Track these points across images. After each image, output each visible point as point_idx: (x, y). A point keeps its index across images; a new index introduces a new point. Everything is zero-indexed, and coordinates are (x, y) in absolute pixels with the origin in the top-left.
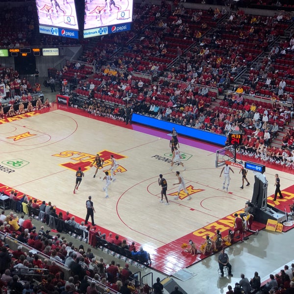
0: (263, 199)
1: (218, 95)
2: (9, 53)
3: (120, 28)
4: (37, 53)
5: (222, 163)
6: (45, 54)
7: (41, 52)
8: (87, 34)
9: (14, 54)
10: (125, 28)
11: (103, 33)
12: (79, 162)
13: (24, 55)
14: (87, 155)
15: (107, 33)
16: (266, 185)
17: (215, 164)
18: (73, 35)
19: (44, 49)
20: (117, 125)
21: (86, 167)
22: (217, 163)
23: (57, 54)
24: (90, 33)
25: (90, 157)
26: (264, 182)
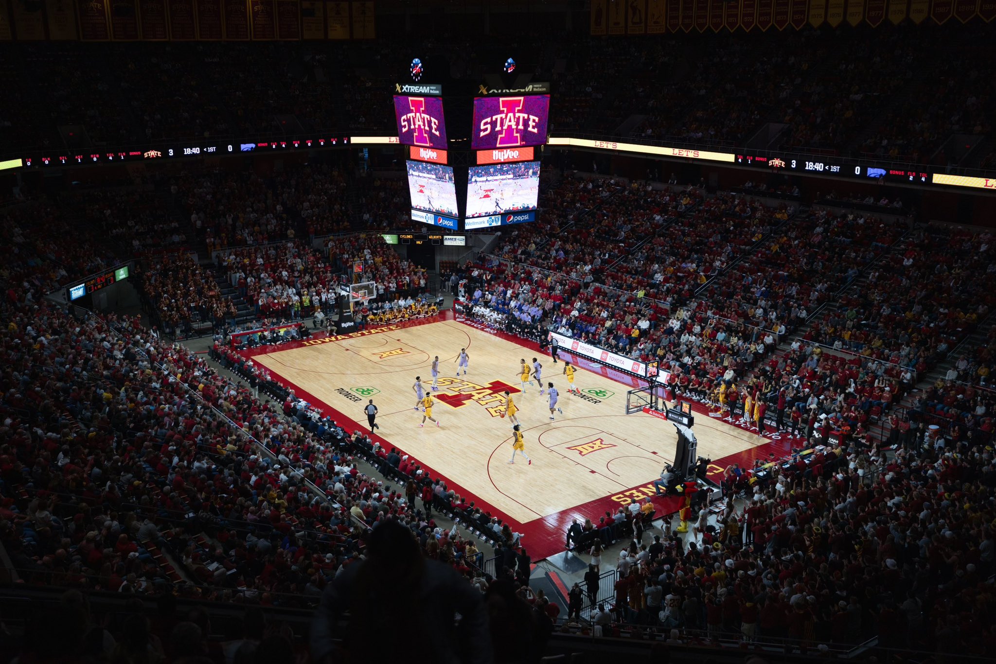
0: (690, 464)
1: (670, 312)
2: (399, 239)
3: (520, 218)
4: (436, 241)
5: (636, 409)
6: (446, 243)
7: (442, 241)
8: (470, 224)
9: (406, 240)
10: (526, 217)
11: (494, 224)
12: (457, 393)
13: (418, 242)
14: (471, 385)
15: (499, 224)
16: (694, 444)
17: (624, 411)
18: (452, 225)
19: (445, 237)
20: (524, 346)
21: (464, 402)
22: (628, 408)
23: (463, 243)
24: (474, 223)
25: (474, 387)
26: (691, 440)
